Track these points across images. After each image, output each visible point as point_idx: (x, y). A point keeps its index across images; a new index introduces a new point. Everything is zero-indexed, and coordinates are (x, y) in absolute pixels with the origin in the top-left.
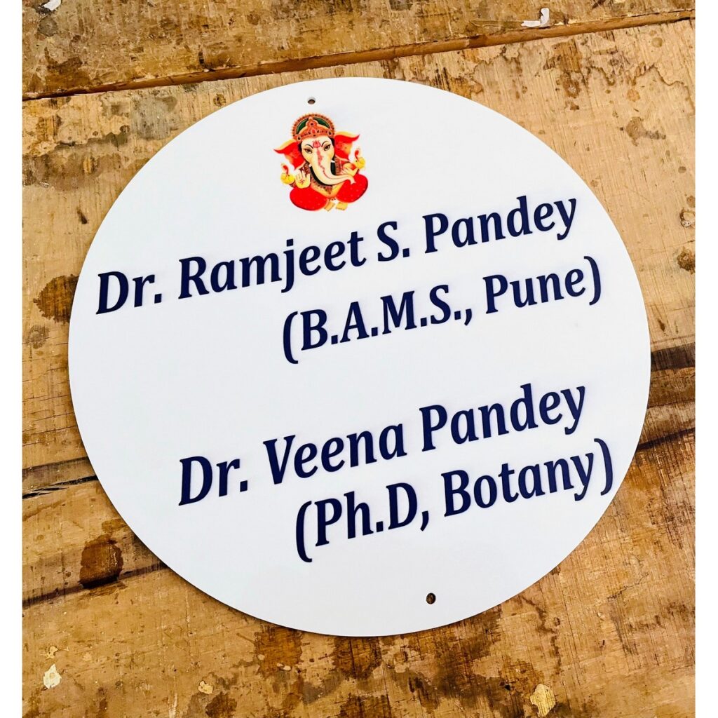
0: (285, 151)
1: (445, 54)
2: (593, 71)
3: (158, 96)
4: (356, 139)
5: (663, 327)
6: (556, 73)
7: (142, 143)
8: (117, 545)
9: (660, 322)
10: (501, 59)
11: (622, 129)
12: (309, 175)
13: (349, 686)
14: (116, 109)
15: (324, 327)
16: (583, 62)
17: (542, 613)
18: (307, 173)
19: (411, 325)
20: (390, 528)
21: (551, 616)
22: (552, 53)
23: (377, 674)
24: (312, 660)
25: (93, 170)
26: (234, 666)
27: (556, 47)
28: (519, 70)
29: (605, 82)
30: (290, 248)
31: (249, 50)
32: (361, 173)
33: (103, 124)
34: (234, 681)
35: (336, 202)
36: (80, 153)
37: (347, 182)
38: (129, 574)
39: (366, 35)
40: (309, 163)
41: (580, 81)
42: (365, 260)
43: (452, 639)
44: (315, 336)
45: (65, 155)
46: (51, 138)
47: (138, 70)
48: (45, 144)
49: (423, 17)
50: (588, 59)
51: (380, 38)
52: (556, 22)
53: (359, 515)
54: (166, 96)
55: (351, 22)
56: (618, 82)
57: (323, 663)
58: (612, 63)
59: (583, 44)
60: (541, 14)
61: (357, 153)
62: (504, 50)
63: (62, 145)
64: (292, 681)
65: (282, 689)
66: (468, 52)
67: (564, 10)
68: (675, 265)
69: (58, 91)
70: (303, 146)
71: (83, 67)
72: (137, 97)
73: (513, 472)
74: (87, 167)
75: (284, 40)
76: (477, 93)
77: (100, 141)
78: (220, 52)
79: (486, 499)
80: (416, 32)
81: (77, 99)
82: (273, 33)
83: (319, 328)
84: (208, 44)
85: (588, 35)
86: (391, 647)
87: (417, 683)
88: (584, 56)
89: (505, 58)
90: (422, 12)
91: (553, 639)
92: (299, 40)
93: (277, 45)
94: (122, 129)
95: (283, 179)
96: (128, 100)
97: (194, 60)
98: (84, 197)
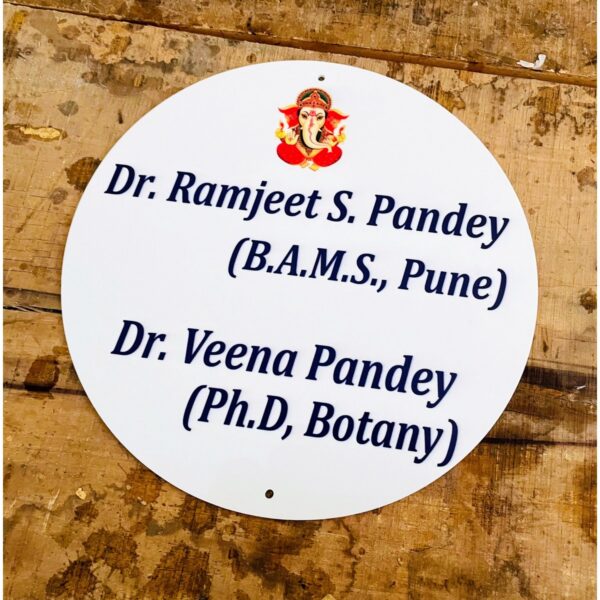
0: (286, 112)
1: (443, 70)
2: (567, 118)
3: (208, 42)
4: (345, 118)
5: (545, 348)
6: (534, 110)
7: (183, 75)
8: (58, 366)
9: (544, 343)
10: (490, 86)
11: (574, 173)
12: (298, 136)
13: (184, 535)
14: (173, 44)
15: (265, 256)
16: (560, 108)
17: (353, 540)
18: (297, 133)
19: (333, 277)
20: (258, 428)
21: (360, 545)
22: (536, 93)
23: (208, 534)
24: (164, 505)
25: (141, 85)
26: (107, 486)
27: (541, 89)
28: (502, 100)
29: (573, 130)
30: (262, 188)
31: (288, 25)
32: (340, 146)
33: (160, 52)
34: (103, 497)
35: (311, 163)
36: (136, 69)
37: (326, 150)
38: (59, 391)
39: (384, 37)
40: (301, 126)
41: (551, 123)
42: (316, 215)
43: (274, 531)
44: (256, 262)
45: (125, 68)
46: (119, 53)
47: (199, 19)
48: (114, 56)
49: (436, 35)
50: (565, 107)
51: (395, 43)
52: (548, 68)
53: (238, 410)
54: (213, 44)
55: (376, 24)
56: (585, 133)
57: (171, 510)
58: (586, 116)
59: (566, 93)
60: (537, 59)
61: (342, 129)
62: (495, 80)
63: (125, 61)
64: (144, 514)
65: (134, 518)
66: (464, 73)
67: (559, 60)
68: (577, 301)
69: (136, 19)
70: (302, 112)
71: (161, 6)
72: (192, 39)
73: (371, 421)
74: (137, 82)
75: (317, 25)
76: (459, 109)
77: (153, 65)
78: (266, 21)
79: (342, 434)
80: (426, 46)
81: (148, 29)
82: (312, 17)
83: (261, 256)
84: (258, 13)
85: (573, 86)
86: (226, 519)
87: (234, 553)
88: (563, 103)
89: (494, 87)
90: (436, 31)
91: (354, 564)
92: (330, 28)
93: (310, 27)
94: (172, 60)
95: (277, 134)
96: (185, 40)
97: (243, 22)
98: (127, 104)
